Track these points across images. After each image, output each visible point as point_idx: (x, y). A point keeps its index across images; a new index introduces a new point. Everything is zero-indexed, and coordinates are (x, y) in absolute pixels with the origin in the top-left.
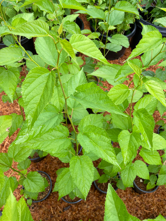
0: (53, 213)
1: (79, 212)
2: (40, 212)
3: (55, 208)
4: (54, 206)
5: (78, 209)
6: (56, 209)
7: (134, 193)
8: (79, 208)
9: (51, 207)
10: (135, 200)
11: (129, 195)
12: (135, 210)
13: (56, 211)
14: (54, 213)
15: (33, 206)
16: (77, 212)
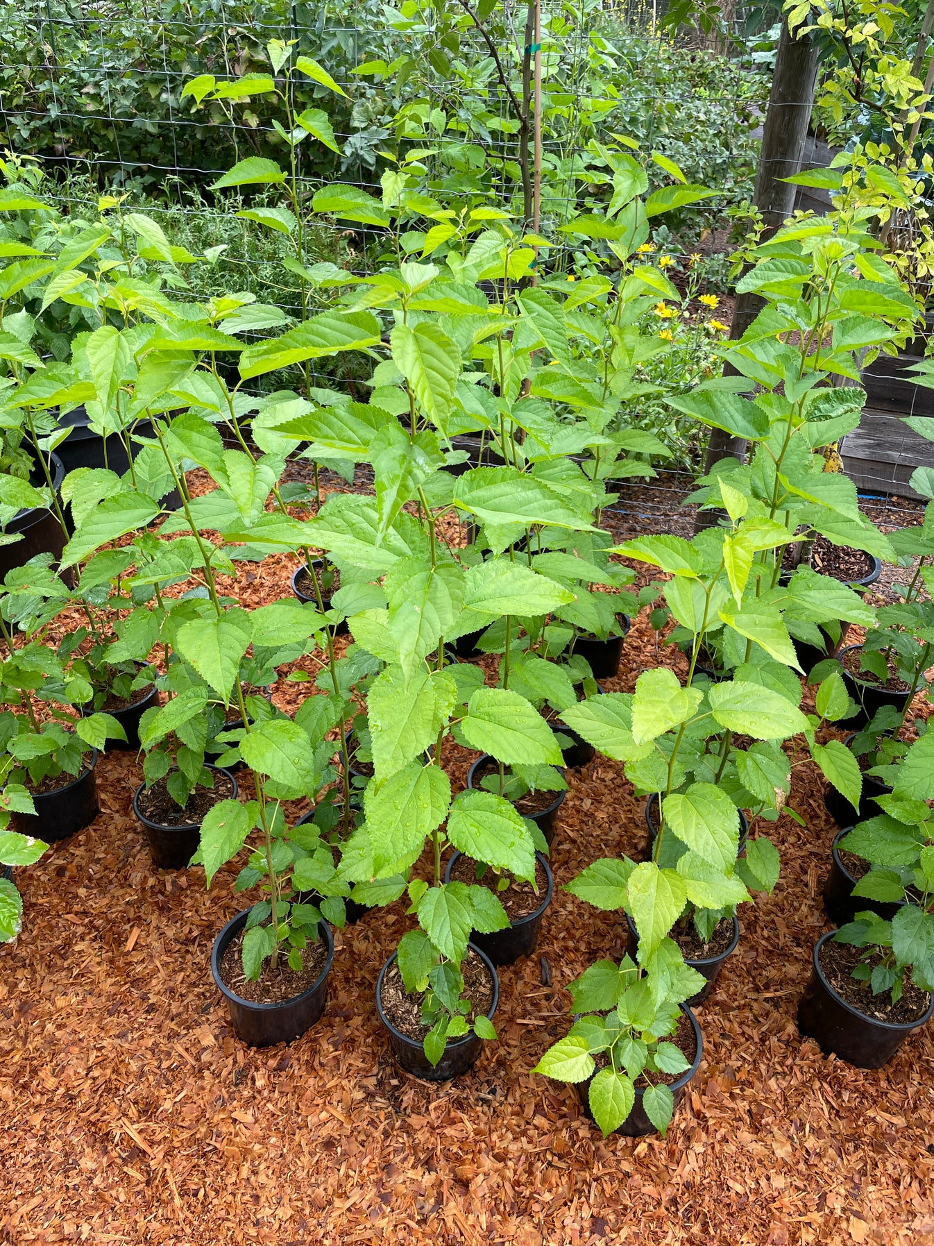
0: (542, 1023)
1: (572, 937)
2: (520, 1070)
3: (529, 1007)
4: (519, 1010)
5: (564, 938)
6: (533, 1004)
7: (584, 770)
8: (562, 935)
9: (519, 1021)
10: (603, 780)
11: (584, 787)
12: (628, 797)
13: (539, 1011)
14: (544, 1018)
15: (486, 1088)
16: (571, 944)
